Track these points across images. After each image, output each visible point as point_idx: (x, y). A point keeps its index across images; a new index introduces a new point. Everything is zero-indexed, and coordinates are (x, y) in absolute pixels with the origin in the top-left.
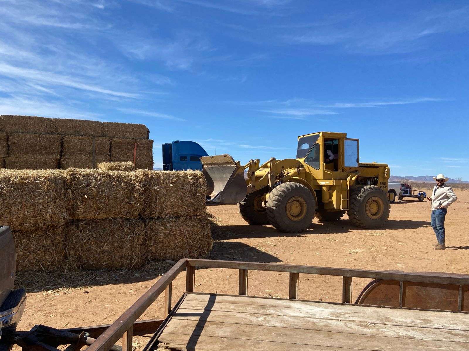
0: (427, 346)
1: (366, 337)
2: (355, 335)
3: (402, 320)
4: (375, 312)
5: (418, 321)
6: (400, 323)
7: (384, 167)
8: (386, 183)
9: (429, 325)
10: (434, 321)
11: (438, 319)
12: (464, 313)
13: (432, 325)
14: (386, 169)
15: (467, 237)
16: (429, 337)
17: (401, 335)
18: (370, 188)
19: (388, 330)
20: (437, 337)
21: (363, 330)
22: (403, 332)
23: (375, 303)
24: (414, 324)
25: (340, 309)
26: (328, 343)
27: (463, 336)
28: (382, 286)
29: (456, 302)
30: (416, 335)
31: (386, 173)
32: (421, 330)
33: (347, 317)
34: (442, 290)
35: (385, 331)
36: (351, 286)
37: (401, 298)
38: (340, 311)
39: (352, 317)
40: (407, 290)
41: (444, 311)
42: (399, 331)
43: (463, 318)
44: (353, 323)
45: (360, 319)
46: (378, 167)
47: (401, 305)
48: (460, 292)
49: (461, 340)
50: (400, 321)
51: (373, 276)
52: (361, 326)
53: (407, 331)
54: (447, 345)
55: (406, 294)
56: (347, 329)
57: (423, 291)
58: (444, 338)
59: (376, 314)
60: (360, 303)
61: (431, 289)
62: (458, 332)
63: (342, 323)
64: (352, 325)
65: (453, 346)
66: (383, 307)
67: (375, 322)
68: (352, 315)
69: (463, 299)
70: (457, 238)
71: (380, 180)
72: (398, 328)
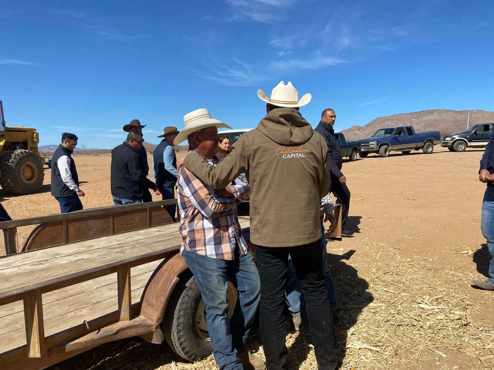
0: (95, 260)
1: (41, 271)
2: (31, 273)
3: (69, 251)
4: (43, 253)
5: (83, 248)
6: (69, 254)
7: (32, 131)
8: (36, 147)
9: (92, 248)
10: (96, 245)
11: (98, 243)
12: (115, 234)
13: (96, 248)
14: (34, 133)
15: (100, 191)
16: (95, 255)
17: (73, 260)
18: (21, 153)
19: (60, 261)
20: (100, 253)
21: (38, 267)
22: (73, 258)
23: (42, 246)
24: (80, 251)
25: (9, 260)
26: (7, 285)
27: (118, 247)
28: (47, 229)
29: (109, 227)
30: (85, 256)
31: (35, 137)
32: (87, 253)
33: (18, 263)
34: (98, 220)
35: (58, 262)
36: (16, 237)
37: (66, 236)
38: (8, 262)
39: (23, 262)
40: (70, 227)
41: (101, 237)
42: (70, 259)
43: (116, 238)
44: (26, 266)
45: (31, 262)
46: (25, 131)
47: (66, 241)
48: (111, 219)
49: (118, 250)
50: (68, 253)
51: (38, 221)
52: (34, 265)
53: (76, 256)
54: (110, 256)
55: (69, 231)
56: (21, 271)
57: (83, 225)
58: (106, 252)
59: (45, 254)
60: (27, 250)
61: (89, 221)
62: (115, 246)
63: (16, 269)
64: (26, 267)
65: (114, 254)
66: (49, 248)
67: (47, 259)
68: (22, 261)
69: (114, 224)
70: (92, 193)
71: (30, 145)
72: (68, 257)
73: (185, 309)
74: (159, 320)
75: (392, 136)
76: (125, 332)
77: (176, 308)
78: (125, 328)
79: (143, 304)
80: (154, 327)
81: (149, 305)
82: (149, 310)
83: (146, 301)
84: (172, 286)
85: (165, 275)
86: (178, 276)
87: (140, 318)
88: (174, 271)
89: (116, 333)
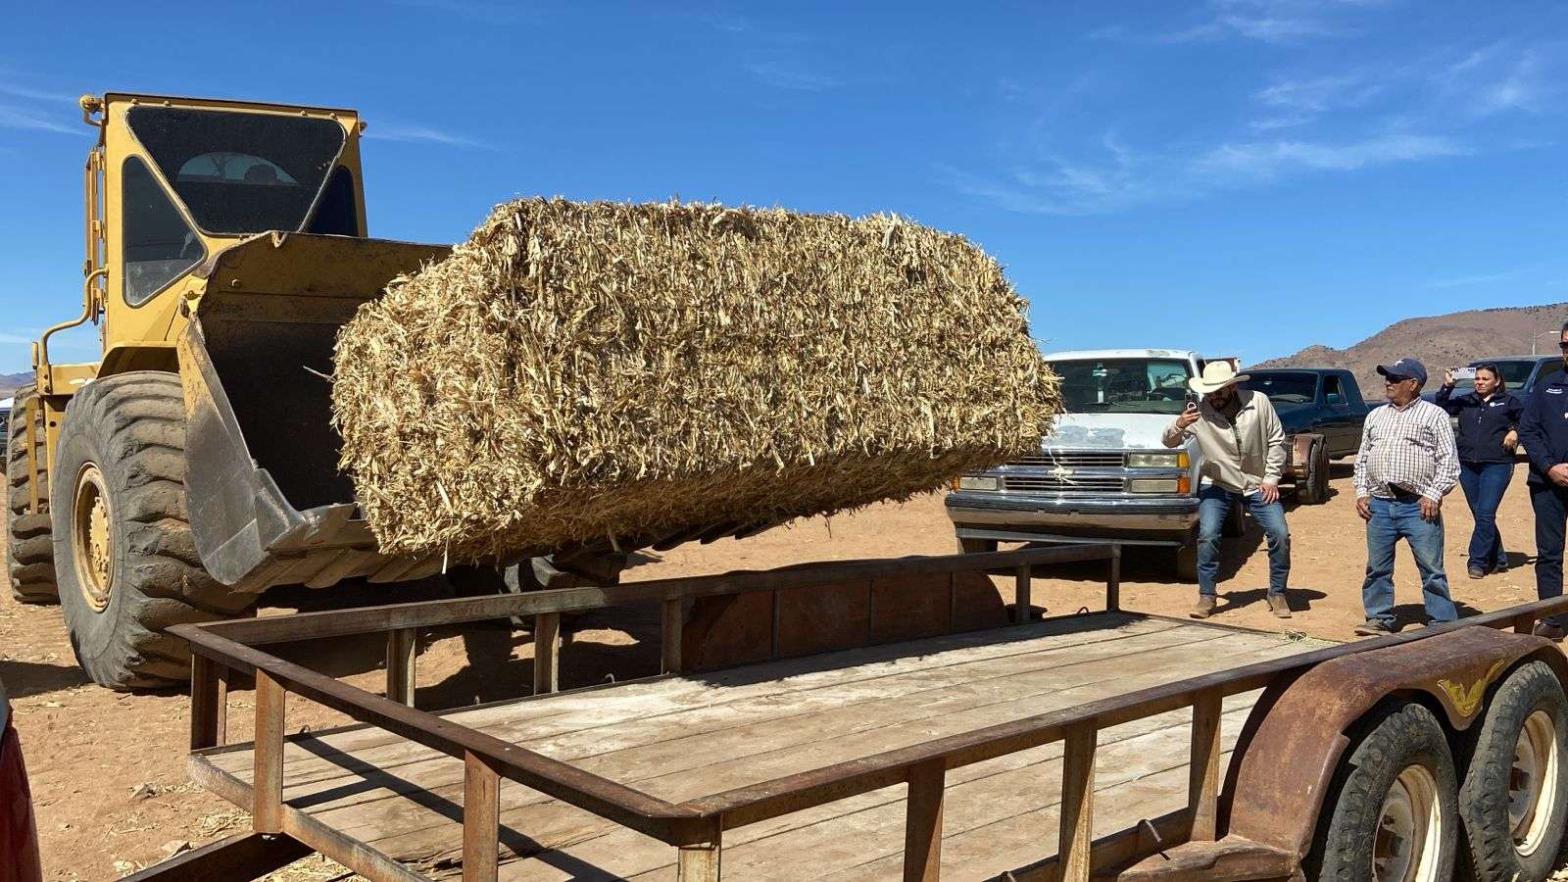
73: (1357, 828)
74: (1305, 843)
75: (1526, 387)
76: (1228, 864)
77: (1333, 821)
78: (1227, 855)
79: (1234, 802)
80: (1294, 862)
81: (1262, 807)
82: (1264, 819)
83: (1246, 796)
84: (1331, 761)
85: (1297, 731)
86: (1344, 733)
87: (1234, 840)
88: (1322, 719)
89: (1211, 866)
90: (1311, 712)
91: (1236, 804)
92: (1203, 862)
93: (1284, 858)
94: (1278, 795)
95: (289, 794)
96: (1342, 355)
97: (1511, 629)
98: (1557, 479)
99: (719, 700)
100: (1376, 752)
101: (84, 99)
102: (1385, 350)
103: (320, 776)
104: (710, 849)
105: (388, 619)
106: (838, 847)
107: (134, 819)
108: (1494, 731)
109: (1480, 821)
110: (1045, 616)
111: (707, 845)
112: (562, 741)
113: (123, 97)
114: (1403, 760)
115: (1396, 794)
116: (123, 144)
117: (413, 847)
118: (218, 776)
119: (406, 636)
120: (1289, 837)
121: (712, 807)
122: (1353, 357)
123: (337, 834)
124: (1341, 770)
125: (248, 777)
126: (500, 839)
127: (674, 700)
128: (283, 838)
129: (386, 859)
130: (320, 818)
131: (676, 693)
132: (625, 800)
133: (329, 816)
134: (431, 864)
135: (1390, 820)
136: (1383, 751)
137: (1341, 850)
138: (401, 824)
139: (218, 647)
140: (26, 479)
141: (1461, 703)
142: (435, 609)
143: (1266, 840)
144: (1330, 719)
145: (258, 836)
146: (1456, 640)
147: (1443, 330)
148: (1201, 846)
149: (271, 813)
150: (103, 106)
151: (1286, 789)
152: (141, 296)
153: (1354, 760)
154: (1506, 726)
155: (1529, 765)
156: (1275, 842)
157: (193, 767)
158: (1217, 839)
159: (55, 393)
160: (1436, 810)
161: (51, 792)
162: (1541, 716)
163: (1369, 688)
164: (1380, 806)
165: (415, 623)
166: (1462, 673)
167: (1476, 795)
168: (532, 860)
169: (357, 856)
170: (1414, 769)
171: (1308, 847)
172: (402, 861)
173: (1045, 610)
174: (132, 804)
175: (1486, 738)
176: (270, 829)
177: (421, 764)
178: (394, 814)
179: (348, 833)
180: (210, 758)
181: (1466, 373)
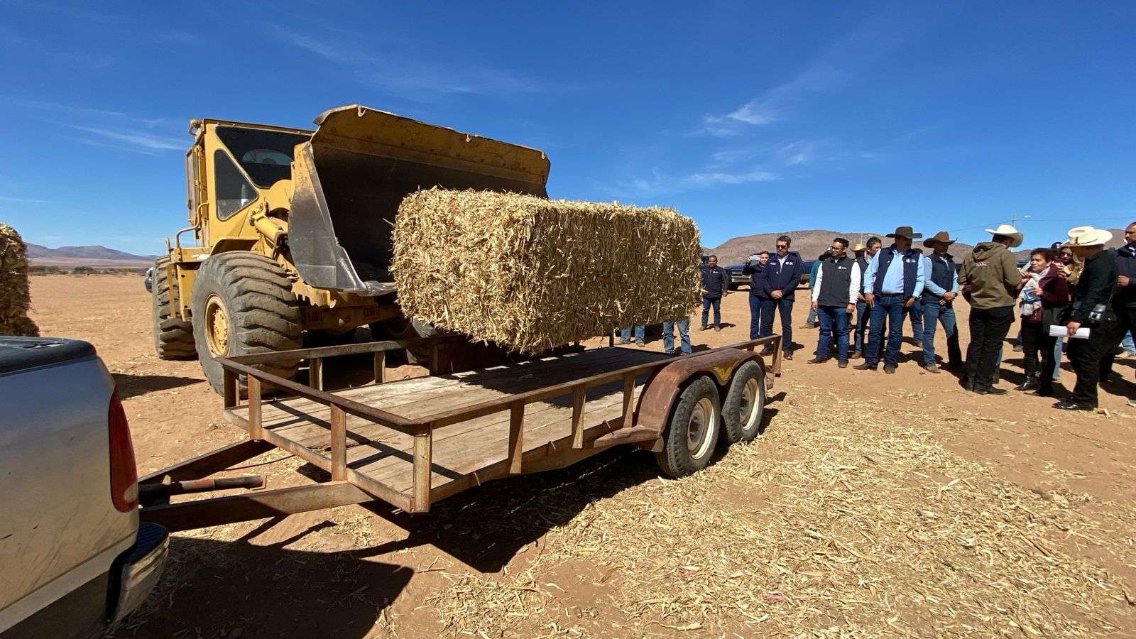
80: (659, 434)
81: (649, 414)
82: (649, 419)
83: (644, 410)
84: (674, 395)
85: (662, 386)
86: (678, 387)
87: (639, 427)
88: (671, 382)
89: (629, 436)
90: (668, 380)
91: (640, 414)
92: (626, 435)
93: (656, 432)
94: (654, 410)
95: (265, 424)
96: (712, 251)
97: (746, 350)
98: (774, 296)
99: (452, 384)
100: (690, 394)
101: (192, 121)
102: (727, 249)
103: (281, 417)
104: (426, 436)
105: (310, 354)
106: (490, 436)
107: (208, 438)
108: (735, 386)
109: (729, 418)
110: (585, 349)
111: (425, 434)
112: (385, 401)
113: (213, 122)
114: (700, 395)
115: (698, 409)
116: (214, 143)
117: (316, 443)
118: (236, 418)
119: (318, 360)
120: (657, 424)
121: (427, 420)
122: (715, 252)
123: (284, 439)
124: (677, 399)
125: (247, 418)
126: (347, 436)
127: (433, 384)
128: (263, 441)
129: (303, 447)
130: (278, 433)
131: (434, 382)
132: (392, 419)
133: (281, 432)
134: (323, 449)
135: (696, 418)
136: (693, 394)
137: (677, 429)
138: (312, 434)
139: (233, 366)
140: (168, 302)
141: (723, 376)
142: (330, 350)
143: (649, 427)
144: (674, 382)
145: (252, 441)
146: (724, 353)
147: (748, 241)
148: (627, 429)
149: (257, 431)
150: (202, 125)
151: (657, 407)
152: (226, 216)
153: (682, 397)
154: (740, 384)
155: (748, 398)
156: (652, 427)
157: (227, 416)
158: (633, 427)
159: (184, 261)
160: (712, 414)
161: (173, 428)
162: (753, 380)
163: (688, 371)
164: (690, 413)
165: (322, 356)
166: (724, 365)
167: (728, 409)
168: (365, 446)
169: (292, 447)
170: (705, 399)
171: (664, 428)
172: (311, 448)
173: (585, 347)
174: (207, 431)
175: (732, 388)
176: (257, 439)
177: (322, 412)
178: (310, 430)
179: (289, 439)
180: (233, 411)
181: (757, 258)
